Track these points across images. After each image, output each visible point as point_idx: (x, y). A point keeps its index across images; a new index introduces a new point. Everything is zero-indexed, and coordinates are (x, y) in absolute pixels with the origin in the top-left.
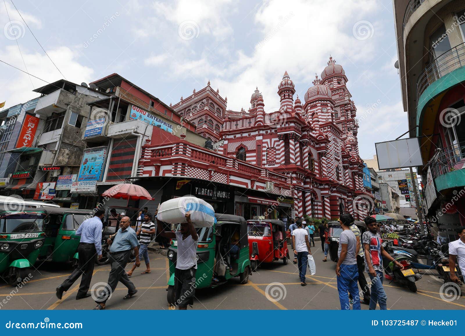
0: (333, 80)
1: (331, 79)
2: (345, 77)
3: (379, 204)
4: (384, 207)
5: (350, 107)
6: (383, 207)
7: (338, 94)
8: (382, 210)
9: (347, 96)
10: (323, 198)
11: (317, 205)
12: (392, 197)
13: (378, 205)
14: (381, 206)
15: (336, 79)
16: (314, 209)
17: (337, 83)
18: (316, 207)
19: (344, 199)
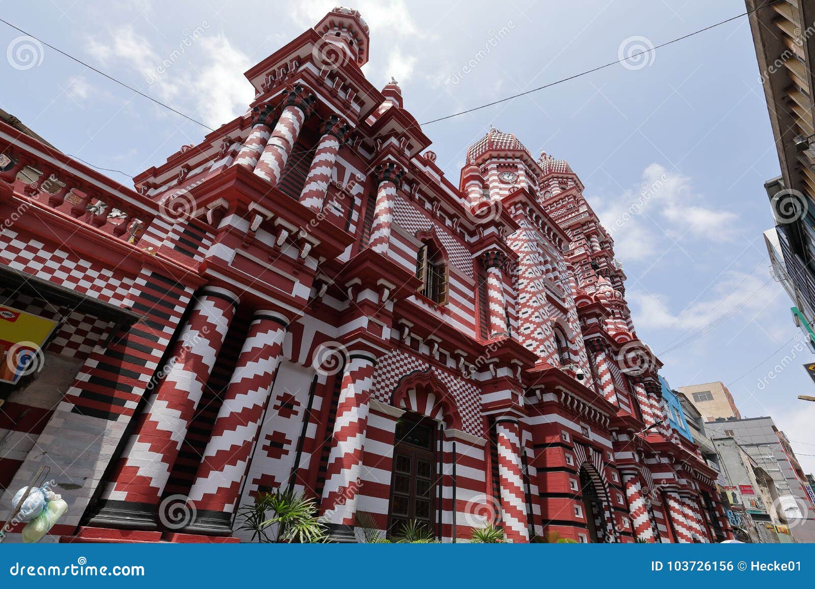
0: (550, 184)
1: (546, 183)
2: (574, 176)
3: (734, 495)
4: (752, 504)
5: (593, 226)
6: (748, 506)
7: (563, 207)
8: (749, 516)
9: (583, 204)
10: (490, 425)
11: (453, 458)
12: (758, 482)
13: (731, 501)
14: (740, 503)
15: (557, 182)
16: (437, 476)
17: (558, 188)
18: (447, 469)
19: (600, 449)
